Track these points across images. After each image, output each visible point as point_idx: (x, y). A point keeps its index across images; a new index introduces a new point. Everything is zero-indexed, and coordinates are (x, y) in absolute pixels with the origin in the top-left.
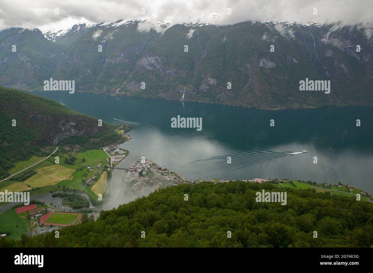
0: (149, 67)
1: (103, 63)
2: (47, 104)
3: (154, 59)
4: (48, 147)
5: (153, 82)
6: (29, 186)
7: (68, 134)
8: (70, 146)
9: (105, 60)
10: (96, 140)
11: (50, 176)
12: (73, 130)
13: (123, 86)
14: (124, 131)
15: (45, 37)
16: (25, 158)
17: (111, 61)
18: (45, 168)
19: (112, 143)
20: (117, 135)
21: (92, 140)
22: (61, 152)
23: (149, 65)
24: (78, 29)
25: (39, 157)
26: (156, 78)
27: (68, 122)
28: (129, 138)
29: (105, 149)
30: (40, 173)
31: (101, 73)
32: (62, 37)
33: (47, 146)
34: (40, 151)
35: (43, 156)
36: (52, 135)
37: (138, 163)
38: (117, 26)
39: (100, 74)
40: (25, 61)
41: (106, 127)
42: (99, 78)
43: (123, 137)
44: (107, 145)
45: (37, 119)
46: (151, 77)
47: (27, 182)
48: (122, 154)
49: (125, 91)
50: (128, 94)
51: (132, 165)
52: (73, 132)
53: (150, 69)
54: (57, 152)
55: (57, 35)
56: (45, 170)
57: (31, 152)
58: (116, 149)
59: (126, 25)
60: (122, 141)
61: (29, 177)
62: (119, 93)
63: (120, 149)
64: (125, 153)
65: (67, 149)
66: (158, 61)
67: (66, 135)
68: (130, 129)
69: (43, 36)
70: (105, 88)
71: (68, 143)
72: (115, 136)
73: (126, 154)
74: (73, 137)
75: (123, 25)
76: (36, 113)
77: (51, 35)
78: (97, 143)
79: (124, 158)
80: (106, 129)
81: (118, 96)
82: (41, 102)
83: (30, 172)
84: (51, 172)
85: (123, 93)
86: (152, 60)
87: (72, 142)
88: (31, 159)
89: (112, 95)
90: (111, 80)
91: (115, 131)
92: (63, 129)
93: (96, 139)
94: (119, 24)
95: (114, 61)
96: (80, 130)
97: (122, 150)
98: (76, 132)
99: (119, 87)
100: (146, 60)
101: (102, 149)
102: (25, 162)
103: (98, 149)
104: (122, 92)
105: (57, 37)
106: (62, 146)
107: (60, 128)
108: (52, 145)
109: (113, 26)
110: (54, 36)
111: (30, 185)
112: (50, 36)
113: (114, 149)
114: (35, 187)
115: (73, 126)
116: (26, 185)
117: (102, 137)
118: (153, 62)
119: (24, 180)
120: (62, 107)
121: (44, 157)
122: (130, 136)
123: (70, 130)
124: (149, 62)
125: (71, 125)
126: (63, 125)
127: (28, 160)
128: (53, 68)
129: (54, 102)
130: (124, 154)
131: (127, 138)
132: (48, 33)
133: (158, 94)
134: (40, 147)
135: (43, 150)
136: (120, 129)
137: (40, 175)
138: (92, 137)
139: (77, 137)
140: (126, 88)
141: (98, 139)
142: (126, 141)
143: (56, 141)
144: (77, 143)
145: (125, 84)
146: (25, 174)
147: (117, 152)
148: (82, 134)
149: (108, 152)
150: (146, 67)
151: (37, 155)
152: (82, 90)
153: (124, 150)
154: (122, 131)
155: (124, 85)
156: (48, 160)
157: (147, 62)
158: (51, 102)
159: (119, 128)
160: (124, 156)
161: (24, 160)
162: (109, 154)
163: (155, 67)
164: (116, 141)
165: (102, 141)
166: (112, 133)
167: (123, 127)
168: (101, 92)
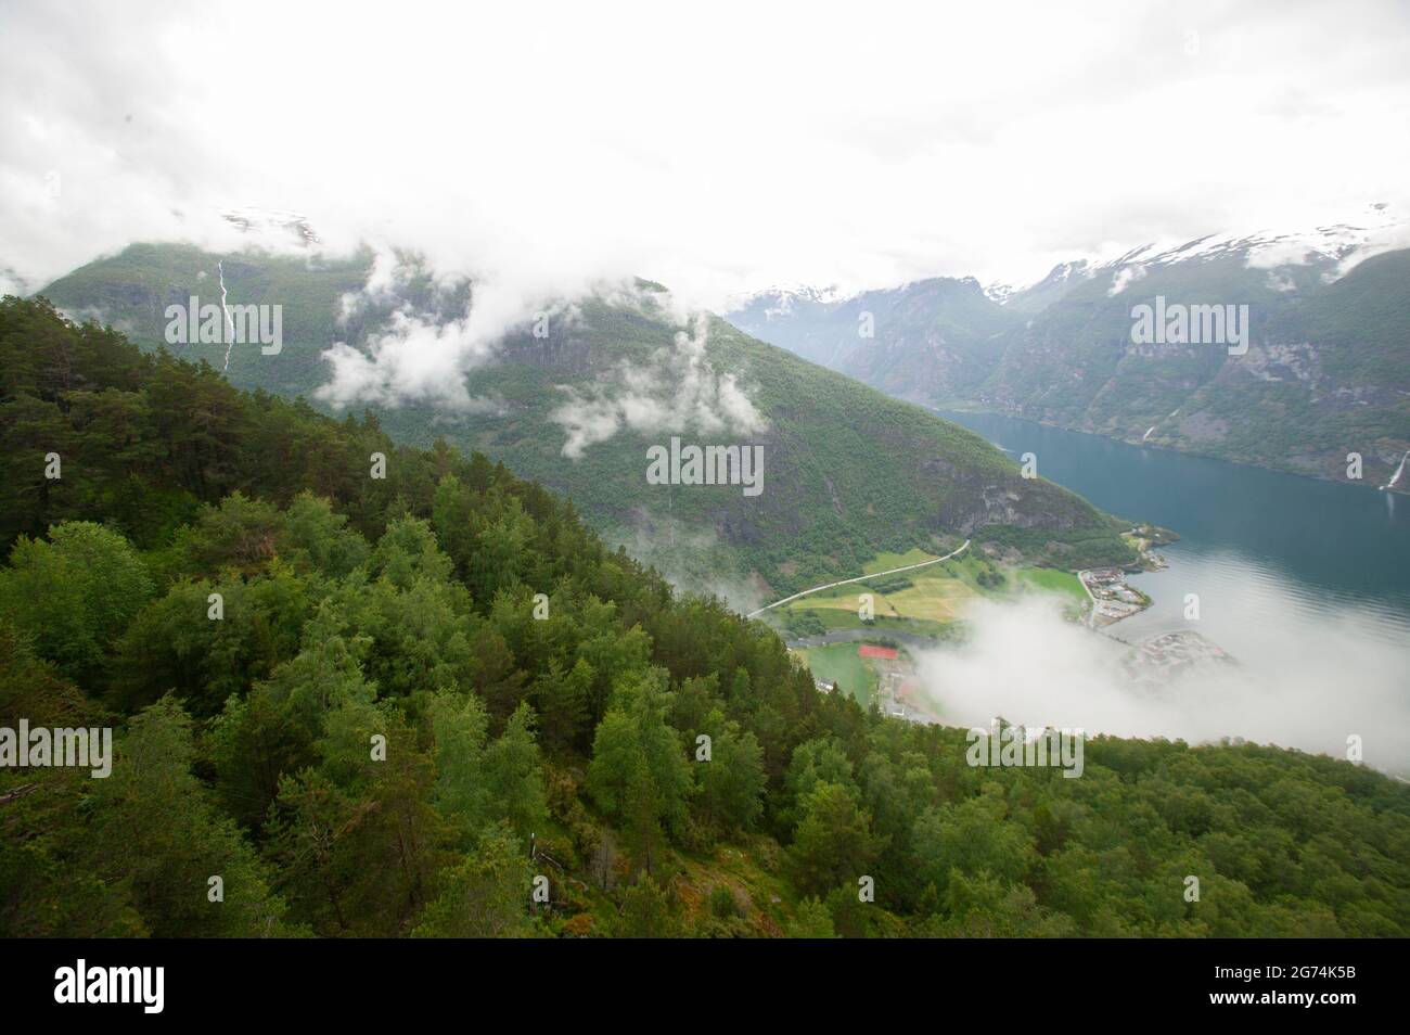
0: (1267, 376)
1: (1119, 357)
2: (965, 442)
3: (1291, 352)
4: (948, 537)
5: (1273, 421)
6: (893, 609)
7: (997, 517)
8: (996, 545)
9: (1124, 351)
10: (1065, 547)
11: (938, 600)
12: (1010, 511)
13: (1167, 422)
14: (1147, 541)
15: (986, 293)
16: (899, 548)
17: (1141, 353)
18: (932, 580)
19: (1107, 566)
20: (1126, 549)
21: (1053, 545)
22: (974, 555)
23: (1268, 369)
24: (1066, 274)
25: (924, 554)
26: (1288, 408)
27: (1003, 490)
28: (1159, 563)
29: (1084, 576)
30: (919, 588)
31: (1110, 382)
32: (1024, 294)
33: (947, 534)
34: (929, 541)
35: (933, 554)
36: (961, 511)
37: (1174, 640)
38: (1177, 260)
39: (1106, 386)
40: (935, 345)
41: (1099, 522)
42: (1100, 394)
43: (1141, 558)
44: (1090, 567)
45: (937, 472)
46: (1271, 403)
47: (891, 598)
48: (1129, 603)
49: (1173, 435)
50: (1181, 444)
51: (1154, 641)
52: (1011, 517)
53: (1269, 382)
54: (966, 552)
55: (1013, 290)
56: (931, 584)
57: (912, 539)
58: (1113, 583)
59: (1209, 255)
60: (1136, 566)
61: (897, 589)
62: (1151, 439)
63: (1127, 587)
64: (1141, 601)
65: (989, 551)
66: (1308, 358)
67: (993, 520)
68: (1167, 541)
69: (981, 292)
70: (1113, 422)
71: (994, 539)
72: (1117, 549)
73: (1141, 604)
74: (1009, 527)
75: (1198, 257)
76: (938, 457)
77: (999, 289)
78: (1065, 555)
79: (1133, 614)
80: (1098, 527)
81: (1147, 446)
82: (951, 436)
83: (902, 580)
84: (941, 595)
85: (1165, 440)
86: (1280, 355)
87: (1002, 537)
88: (908, 554)
89: (1129, 442)
90: (1135, 403)
91: (1119, 537)
92: (988, 504)
93: (1062, 544)
94: (1190, 253)
95: (1151, 354)
96: (1027, 515)
97: (1132, 590)
98: (1016, 517)
99: (1156, 423)
100: (1262, 354)
101: (1076, 574)
102: (897, 556)
103: (1063, 571)
104: (1161, 436)
105: (1012, 294)
106: (981, 542)
107: (983, 502)
108: (957, 533)
109: (1163, 260)
110: (1005, 292)
111: (896, 608)
112: (997, 292)
113: (1108, 583)
114: (905, 614)
115: (1015, 501)
116: (889, 604)
117: (1080, 544)
118: (1285, 359)
119: (886, 592)
120: (996, 453)
121: (934, 557)
122: (1162, 560)
123: (1003, 509)
124: (1269, 360)
125: (1008, 499)
126: (991, 493)
127: (902, 553)
128: (991, 363)
129: (981, 440)
130: (1136, 603)
131: (1152, 563)
132: (993, 285)
133: (1288, 456)
134: (932, 533)
135: (936, 540)
136: (1137, 535)
137: (919, 592)
138: (1054, 538)
139: (1019, 530)
140: (1176, 429)
141: (1070, 547)
142: (1149, 570)
143: (966, 528)
144: (1014, 544)
145: (1177, 415)
146: (890, 581)
147: (1115, 593)
148: (1030, 524)
149: (1090, 587)
150: (1255, 373)
151: (922, 549)
152: (1049, 418)
153: (1137, 594)
154: (1142, 542)
155: (1171, 418)
156: (942, 565)
157: (1264, 359)
158: (974, 438)
159: (1134, 530)
160: (1133, 608)
161: (894, 552)
162: (1093, 592)
163: (1293, 377)
164: (1118, 562)
165: (1077, 553)
166: (1112, 541)
167: (1148, 532)
168: (1099, 431)
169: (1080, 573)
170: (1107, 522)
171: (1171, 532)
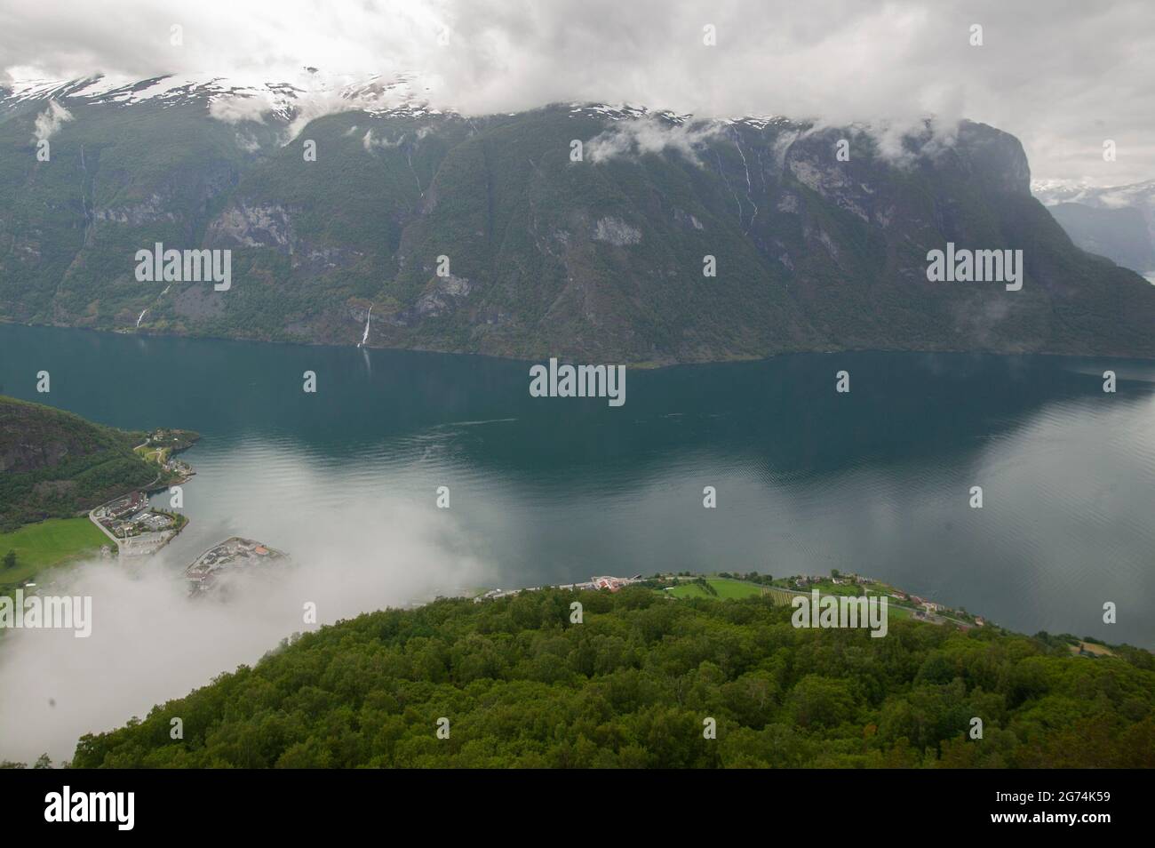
0: (250, 242)
1: (85, 223)
3: (266, 215)
5: (264, 290)
9: (91, 215)
10: (62, 486)
13: (159, 302)
14: (165, 449)
17: (113, 217)
19: (124, 494)
20: (143, 465)
21: (45, 488)
23: (250, 233)
26: (274, 276)
28: (185, 472)
29: (97, 516)
31: (79, 256)
37: (218, 556)
38: (132, 101)
39: (75, 262)
41: (101, 441)
42: (69, 273)
43: (163, 473)
44: (104, 502)
46: (259, 271)
48: (160, 530)
49: (168, 318)
50: (180, 326)
51: (198, 564)
53: (254, 247)
58: (137, 512)
59: (169, 100)
60: (159, 483)
62: (146, 325)
63: (154, 512)
64: (174, 522)
66: (282, 222)
68: (188, 444)
70: (93, 307)
72: (133, 468)
73: (175, 526)
75: (156, 99)
78: (66, 496)
79: (169, 541)
81: (143, 334)
85: (162, 324)
86: (258, 219)
89: (120, 332)
90: (118, 282)
91: (133, 453)
93: (59, 482)
94: (141, 95)
95: (124, 219)
97: (161, 513)
99: (147, 304)
100: (242, 218)
101: (87, 516)
103: (68, 517)
104: (156, 320)
109: (117, 99)
113: (131, 515)
117: (84, 474)
118: (264, 223)
122: (187, 467)
124: (250, 225)
130: (169, 528)
131: (177, 475)
133: (284, 326)
136: (153, 445)
138: (45, 477)
140: (171, 309)
141: (70, 483)
142: (176, 483)
145: (169, 293)
147: (141, 524)
148: (3, 467)
149: (109, 526)
150: (240, 239)
153: (168, 516)
154: (160, 452)
155: (163, 297)
157: (245, 223)
159: (149, 440)
160: (166, 534)
162: (113, 532)
163: (273, 242)
164: (137, 485)
165: (82, 487)
166: (124, 460)
167: (164, 438)
168: (78, 321)
169: (91, 513)
170: (112, 438)
171: (187, 432)
